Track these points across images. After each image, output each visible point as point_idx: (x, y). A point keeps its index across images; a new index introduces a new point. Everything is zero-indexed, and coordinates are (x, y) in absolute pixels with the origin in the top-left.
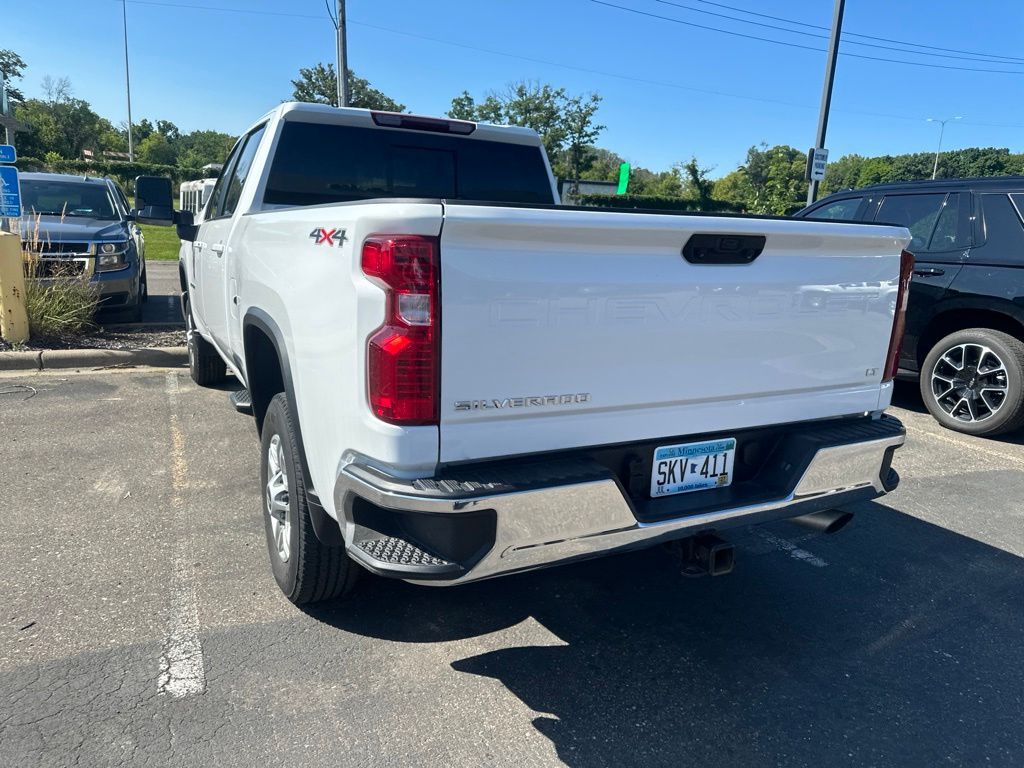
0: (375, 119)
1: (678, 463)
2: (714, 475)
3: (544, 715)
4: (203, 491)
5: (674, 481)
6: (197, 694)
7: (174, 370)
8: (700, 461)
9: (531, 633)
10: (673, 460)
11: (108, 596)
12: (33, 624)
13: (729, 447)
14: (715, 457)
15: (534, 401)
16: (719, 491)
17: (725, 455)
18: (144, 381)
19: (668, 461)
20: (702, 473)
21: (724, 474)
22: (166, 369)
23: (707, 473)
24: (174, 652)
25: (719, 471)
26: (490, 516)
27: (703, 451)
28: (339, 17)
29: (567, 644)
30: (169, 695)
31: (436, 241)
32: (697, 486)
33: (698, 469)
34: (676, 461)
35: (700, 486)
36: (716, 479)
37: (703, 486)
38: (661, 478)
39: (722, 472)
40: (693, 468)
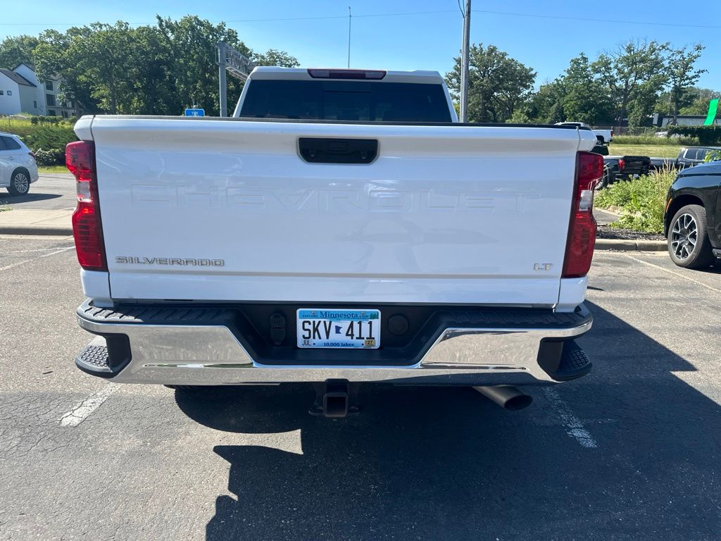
0: (310, 74)
1: (322, 324)
2: (360, 338)
3: (231, 495)
5: (320, 338)
6: (72, 427)
8: (345, 325)
10: (317, 321)
12: (52, 372)
13: (374, 316)
14: (360, 323)
16: (366, 351)
17: (370, 323)
19: (311, 321)
20: (347, 335)
21: (371, 338)
23: (352, 335)
25: (365, 334)
26: (124, 338)
27: (346, 317)
29: (302, 453)
30: (60, 423)
31: (94, 144)
32: (344, 345)
33: (344, 331)
34: (320, 322)
35: (347, 345)
36: (363, 341)
37: (350, 345)
38: (306, 334)
39: (369, 336)
40: (338, 329)
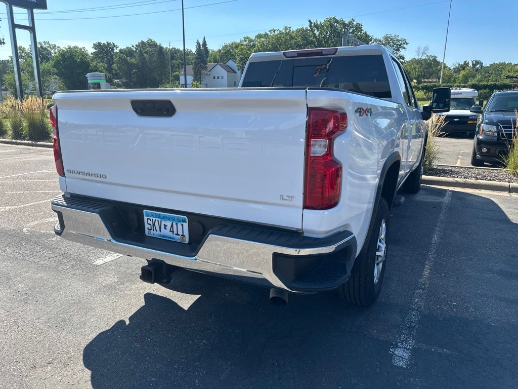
0: (285, 56)
1: (157, 221)
2: (177, 234)
3: (127, 321)
5: (156, 231)
8: (169, 224)
13: (184, 221)
14: (177, 224)
17: (182, 225)
19: (151, 218)
20: (170, 231)
23: (173, 232)
25: (180, 233)
27: (170, 219)
29: (186, 309)
33: (169, 227)
34: (155, 220)
35: (170, 238)
36: (179, 237)
37: (172, 238)
38: (149, 227)
39: (182, 234)
40: (165, 226)
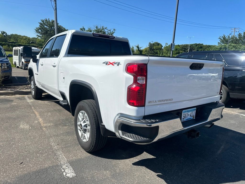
0: (93, 35)
2: (192, 116)
3: (158, 174)
4: (49, 126)
5: (186, 118)
6: (75, 176)
7: (26, 96)
8: (190, 113)
9: (146, 156)
10: (186, 113)
11: (39, 154)
12: (22, 162)
13: (195, 110)
15: (166, 100)
16: (193, 120)
17: (194, 112)
18: (19, 98)
19: (185, 113)
20: (190, 116)
21: (194, 116)
22: (24, 95)
23: (191, 116)
24: (64, 167)
25: (193, 115)
26: (157, 127)
27: (191, 111)
28: (55, 8)
29: (155, 157)
30: (68, 177)
31: (146, 65)
32: (189, 119)
33: (190, 115)
